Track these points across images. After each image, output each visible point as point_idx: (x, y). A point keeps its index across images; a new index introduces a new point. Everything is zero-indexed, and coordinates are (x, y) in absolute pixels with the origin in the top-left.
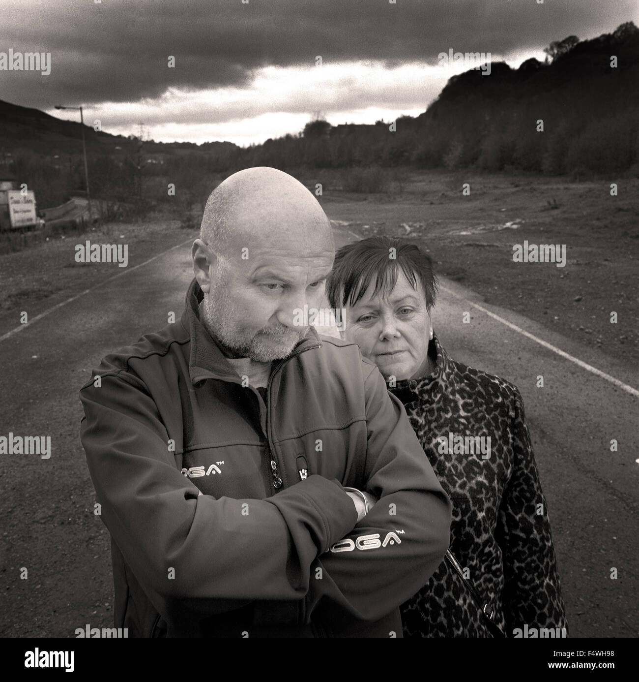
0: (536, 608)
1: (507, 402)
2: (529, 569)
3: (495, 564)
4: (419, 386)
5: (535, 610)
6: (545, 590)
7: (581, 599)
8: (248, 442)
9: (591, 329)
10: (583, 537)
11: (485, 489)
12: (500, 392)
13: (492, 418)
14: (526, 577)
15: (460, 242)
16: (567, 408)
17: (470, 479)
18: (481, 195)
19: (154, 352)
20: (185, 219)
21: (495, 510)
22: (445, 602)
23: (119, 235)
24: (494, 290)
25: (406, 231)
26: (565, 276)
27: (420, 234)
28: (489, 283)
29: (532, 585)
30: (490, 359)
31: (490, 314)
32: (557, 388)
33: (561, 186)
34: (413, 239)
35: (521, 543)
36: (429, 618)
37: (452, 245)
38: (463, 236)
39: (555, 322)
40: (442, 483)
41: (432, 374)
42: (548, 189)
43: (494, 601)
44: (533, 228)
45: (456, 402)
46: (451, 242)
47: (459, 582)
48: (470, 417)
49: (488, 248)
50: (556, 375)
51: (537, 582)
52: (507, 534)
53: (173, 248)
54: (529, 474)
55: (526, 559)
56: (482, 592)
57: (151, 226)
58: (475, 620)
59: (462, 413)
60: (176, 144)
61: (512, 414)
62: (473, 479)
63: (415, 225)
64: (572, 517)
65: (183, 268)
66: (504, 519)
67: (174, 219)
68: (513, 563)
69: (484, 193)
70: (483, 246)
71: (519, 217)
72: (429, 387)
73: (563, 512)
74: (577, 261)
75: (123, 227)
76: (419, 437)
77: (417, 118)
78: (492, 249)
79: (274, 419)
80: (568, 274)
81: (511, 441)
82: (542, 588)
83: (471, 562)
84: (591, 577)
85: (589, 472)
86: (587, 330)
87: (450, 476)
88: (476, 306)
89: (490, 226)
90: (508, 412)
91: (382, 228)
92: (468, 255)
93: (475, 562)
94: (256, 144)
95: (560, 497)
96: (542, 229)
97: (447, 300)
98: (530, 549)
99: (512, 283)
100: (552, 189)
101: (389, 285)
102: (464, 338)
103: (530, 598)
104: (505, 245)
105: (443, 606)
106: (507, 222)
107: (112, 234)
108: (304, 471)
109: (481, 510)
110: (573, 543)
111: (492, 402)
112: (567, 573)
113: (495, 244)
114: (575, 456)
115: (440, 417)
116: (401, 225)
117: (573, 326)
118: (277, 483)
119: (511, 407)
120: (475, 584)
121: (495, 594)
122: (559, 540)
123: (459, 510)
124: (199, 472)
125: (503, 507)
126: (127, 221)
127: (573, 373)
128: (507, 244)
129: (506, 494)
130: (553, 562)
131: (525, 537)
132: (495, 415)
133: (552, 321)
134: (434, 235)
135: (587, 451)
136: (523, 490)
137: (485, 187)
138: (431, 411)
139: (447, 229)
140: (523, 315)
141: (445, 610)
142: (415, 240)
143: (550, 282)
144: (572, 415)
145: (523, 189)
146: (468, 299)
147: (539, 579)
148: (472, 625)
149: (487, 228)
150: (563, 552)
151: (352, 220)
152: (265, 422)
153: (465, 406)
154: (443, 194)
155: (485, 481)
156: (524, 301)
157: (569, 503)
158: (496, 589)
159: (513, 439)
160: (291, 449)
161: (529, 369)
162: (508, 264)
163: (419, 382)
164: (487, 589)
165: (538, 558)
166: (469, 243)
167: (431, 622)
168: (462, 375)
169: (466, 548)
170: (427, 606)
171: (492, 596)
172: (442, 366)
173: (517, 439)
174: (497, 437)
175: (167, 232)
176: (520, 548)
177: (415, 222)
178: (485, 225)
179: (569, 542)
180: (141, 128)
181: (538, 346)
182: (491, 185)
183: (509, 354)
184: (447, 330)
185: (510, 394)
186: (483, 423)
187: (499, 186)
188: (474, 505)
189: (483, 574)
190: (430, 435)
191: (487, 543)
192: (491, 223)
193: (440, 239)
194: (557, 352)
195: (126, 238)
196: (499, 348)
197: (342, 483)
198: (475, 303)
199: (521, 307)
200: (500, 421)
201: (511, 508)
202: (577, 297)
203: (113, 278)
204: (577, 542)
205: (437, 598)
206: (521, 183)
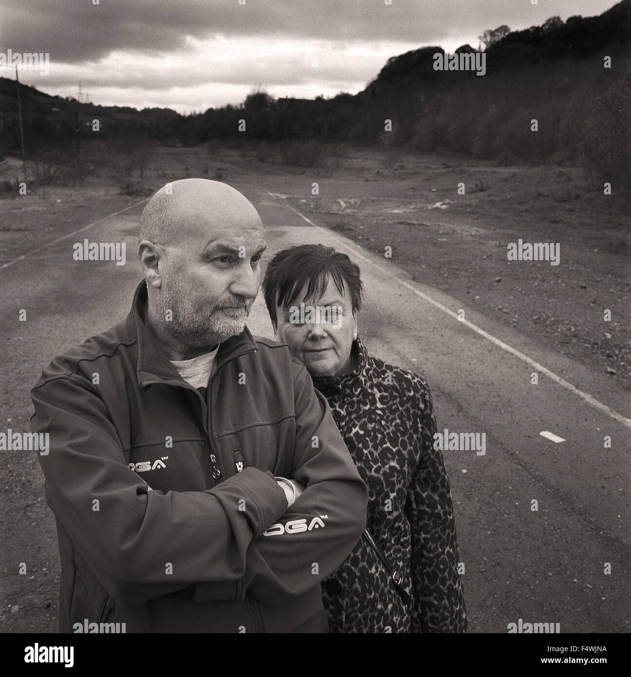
0: (439, 573)
1: (418, 395)
2: (434, 540)
3: (403, 537)
4: (343, 382)
5: (438, 575)
6: (446, 557)
7: (485, 559)
8: (190, 438)
9: (508, 309)
10: (489, 503)
11: (397, 473)
12: (412, 386)
13: (404, 410)
14: (431, 546)
15: (392, 220)
16: (482, 384)
17: (384, 464)
18: (413, 174)
19: (102, 354)
20: (124, 185)
21: (405, 490)
22: (360, 571)
23: (56, 200)
24: (422, 268)
25: (341, 207)
26: (487, 257)
27: (355, 211)
28: (417, 262)
29: (436, 553)
30: (415, 335)
31: (417, 292)
32: (474, 364)
33: (488, 170)
34: (348, 215)
35: (427, 517)
36: (346, 585)
37: (384, 222)
38: (395, 213)
39: (476, 301)
40: (359, 469)
41: (354, 371)
42: (476, 172)
43: (402, 569)
44: (460, 209)
45: (373, 395)
46: (384, 219)
47: (373, 553)
48: (386, 409)
49: (418, 227)
50: (474, 352)
51: (440, 550)
52: (415, 510)
53: (112, 215)
54: (435, 458)
55: (431, 530)
56: (392, 561)
57: (89, 191)
58: (386, 585)
59: (379, 405)
60: (116, 108)
61: (422, 406)
62: (386, 464)
63: (350, 201)
64: (481, 485)
65: (122, 237)
66: (413, 497)
67: (113, 185)
68: (420, 535)
69: (417, 173)
70: (413, 224)
71: (448, 198)
72: (351, 382)
73: (474, 481)
74: (500, 243)
75: (59, 190)
76: (340, 427)
77: (356, 96)
78: (421, 227)
79: (213, 417)
80: (490, 255)
81: (420, 430)
82: (444, 555)
83: (383, 536)
84: (494, 538)
85: (499, 443)
86: (505, 310)
87: (367, 462)
88: (405, 284)
89: (420, 205)
90: (419, 404)
91: (319, 203)
92: (399, 233)
93: (386, 535)
94: (197, 113)
95: (471, 467)
96: (469, 210)
97: (378, 277)
98: (434, 522)
99: (439, 262)
100: (480, 172)
101: (319, 290)
102: (392, 314)
103: (434, 564)
104: (434, 224)
105: (358, 574)
106: (437, 202)
107: (49, 198)
108: (240, 464)
109: (393, 491)
110: (481, 509)
111: (405, 395)
112: (474, 536)
113: (425, 223)
114: (487, 429)
115: (359, 409)
116: (337, 200)
117: (492, 305)
118: (216, 475)
119: (421, 400)
120: (386, 555)
121: (403, 562)
122: (469, 506)
123: (374, 491)
124: (145, 466)
125: (412, 486)
126: (65, 185)
127: (490, 351)
128: (437, 224)
129: (414, 475)
130: (454, 533)
131: (430, 512)
132: (407, 407)
133: (474, 300)
134: (367, 212)
135: (497, 424)
136: (429, 472)
137: (417, 167)
138: (352, 404)
139: (380, 207)
140: (447, 293)
141: (359, 578)
142: (349, 215)
143: (473, 263)
144: (486, 390)
145: (453, 171)
146: (397, 277)
147: (441, 548)
148: (383, 590)
149: (418, 207)
150: (472, 516)
151: (290, 194)
152: (205, 420)
153: (382, 399)
154: (378, 172)
155: (397, 466)
156: (449, 280)
157: (479, 473)
158: (404, 558)
159: (422, 428)
160: (229, 443)
161: (450, 346)
162: (436, 243)
163: (342, 378)
164: (397, 559)
165: (441, 530)
166: (401, 221)
167: (347, 588)
168: (380, 371)
169: (379, 524)
170: (345, 575)
171: (401, 564)
172: (362, 364)
173: (425, 428)
174: (408, 427)
175: (105, 198)
176: (426, 521)
177: (351, 198)
178: (416, 204)
179: (477, 508)
180: (80, 89)
181: (460, 324)
182: (423, 165)
183: (433, 331)
184: (377, 307)
185: (421, 388)
186: (396, 415)
187: (431, 166)
188: (387, 487)
189: (393, 545)
190: (351, 425)
191: (396, 519)
192: (422, 203)
193: (373, 216)
194: (476, 330)
195: (63, 202)
196: (424, 325)
197: (273, 473)
198: (404, 281)
199: (446, 286)
200: (411, 412)
201: (419, 487)
202: (497, 279)
203: (51, 244)
204: (484, 507)
205: (353, 568)
206: (452, 164)
